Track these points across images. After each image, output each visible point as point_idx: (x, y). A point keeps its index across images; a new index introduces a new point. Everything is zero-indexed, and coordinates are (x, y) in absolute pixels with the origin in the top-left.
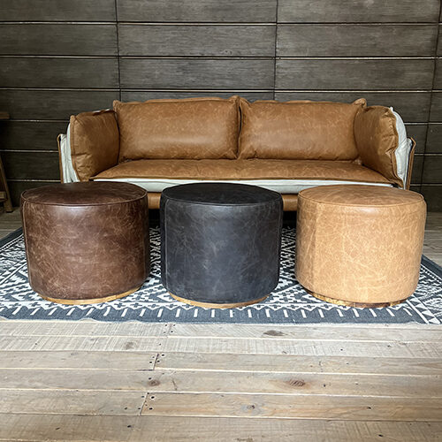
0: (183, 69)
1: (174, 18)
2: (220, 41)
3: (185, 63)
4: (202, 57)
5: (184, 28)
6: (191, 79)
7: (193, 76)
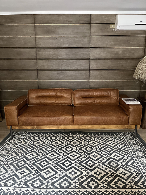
0: (59, 74)
1: (55, 57)
2: (71, 65)
3: (60, 72)
4: (65, 70)
5: (59, 61)
6: (62, 77)
7: (62, 76)
